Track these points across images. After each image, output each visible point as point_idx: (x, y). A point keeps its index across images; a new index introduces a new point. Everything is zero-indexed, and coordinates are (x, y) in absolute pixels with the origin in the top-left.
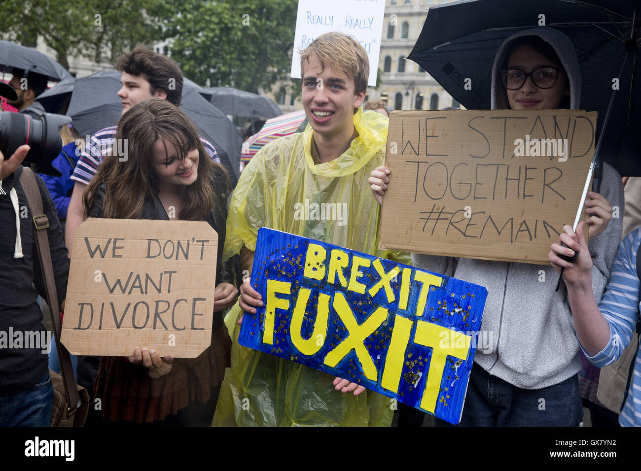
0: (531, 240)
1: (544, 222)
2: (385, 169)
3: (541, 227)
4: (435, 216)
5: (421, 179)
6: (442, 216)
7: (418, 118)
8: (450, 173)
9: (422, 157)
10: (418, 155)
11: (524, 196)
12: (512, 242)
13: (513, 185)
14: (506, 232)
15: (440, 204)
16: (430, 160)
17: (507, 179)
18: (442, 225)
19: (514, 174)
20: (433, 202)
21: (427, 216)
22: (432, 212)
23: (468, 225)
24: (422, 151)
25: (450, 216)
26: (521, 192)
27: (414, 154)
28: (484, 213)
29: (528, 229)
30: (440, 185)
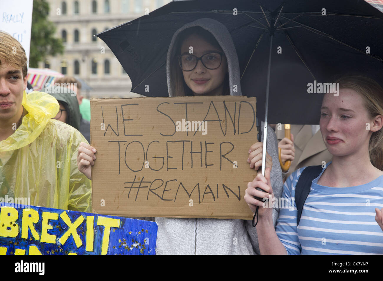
0: (215, 200)
1: (224, 185)
2: (93, 149)
3: (221, 189)
4: (137, 185)
5: (122, 155)
6: (143, 185)
7: (115, 105)
8: (146, 149)
9: (122, 137)
10: (118, 135)
11: (206, 165)
12: (200, 202)
13: (196, 157)
14: (195, 194)
15: (140, 175)
16: (129, 139)
17: (192, 152)
18: (143, 192)
19: (196, 148)
20: (134, 174)
21: (130, 185)
22: (134, 182)
23: (164, 191)
24: (121, 132)
25: (148, 185)
26: (204, 163)
27: (114, 135)
28: (176, 180)
29: (211, 192)
30: (138, 159)
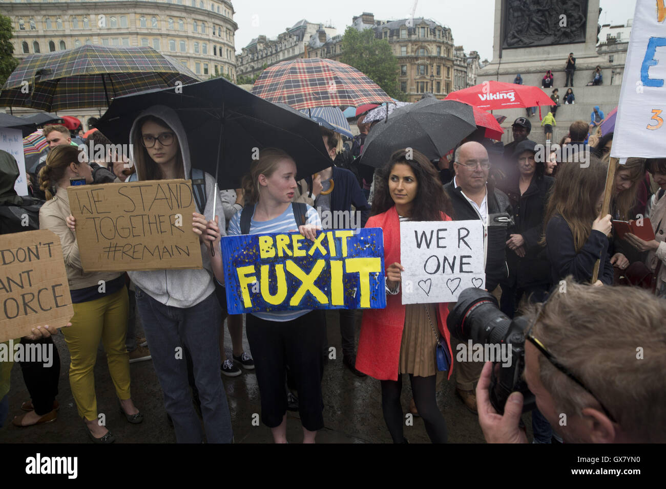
0: (171, 257)
1: (176, 246)
3: (175, 249)
4: (113, 249)
5: (98, 228)
6: (117, 249)
7: (86, 191)
8: (115, 223)
9: (95, 215)
10: (92, 213)
11: (161, 232)
12: (161, 259)
13: (153, 226)
14: (156, 253)
15: (114, 242)
16: (101, 216)
17: (149, 223)
18: (119, 254)
19: (152, 220)
20: (110, 241)
21: (108, 249)
22: (110, 247)
23: (134, 252)
24: (94, 210)
25: (122, 248)
26: (159, 230)
27: (87, 213)
28: (141, 244)
29: (168, 251)
30: (111, 230)
